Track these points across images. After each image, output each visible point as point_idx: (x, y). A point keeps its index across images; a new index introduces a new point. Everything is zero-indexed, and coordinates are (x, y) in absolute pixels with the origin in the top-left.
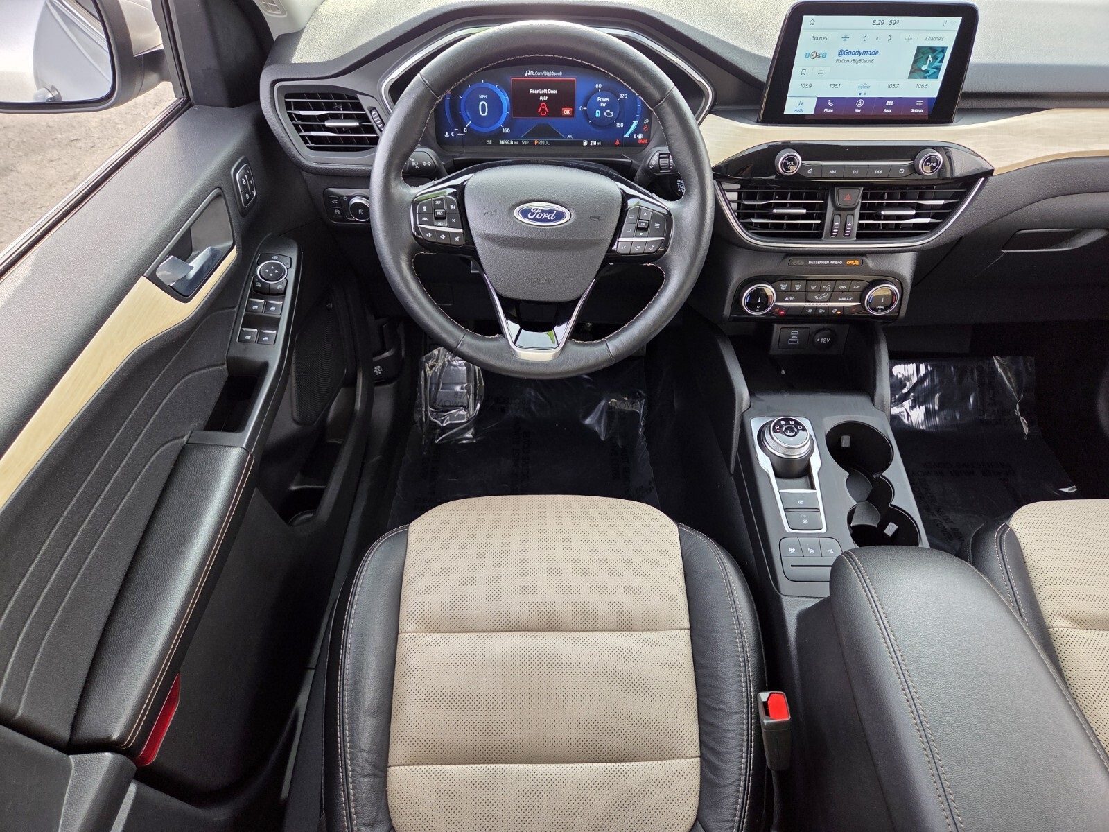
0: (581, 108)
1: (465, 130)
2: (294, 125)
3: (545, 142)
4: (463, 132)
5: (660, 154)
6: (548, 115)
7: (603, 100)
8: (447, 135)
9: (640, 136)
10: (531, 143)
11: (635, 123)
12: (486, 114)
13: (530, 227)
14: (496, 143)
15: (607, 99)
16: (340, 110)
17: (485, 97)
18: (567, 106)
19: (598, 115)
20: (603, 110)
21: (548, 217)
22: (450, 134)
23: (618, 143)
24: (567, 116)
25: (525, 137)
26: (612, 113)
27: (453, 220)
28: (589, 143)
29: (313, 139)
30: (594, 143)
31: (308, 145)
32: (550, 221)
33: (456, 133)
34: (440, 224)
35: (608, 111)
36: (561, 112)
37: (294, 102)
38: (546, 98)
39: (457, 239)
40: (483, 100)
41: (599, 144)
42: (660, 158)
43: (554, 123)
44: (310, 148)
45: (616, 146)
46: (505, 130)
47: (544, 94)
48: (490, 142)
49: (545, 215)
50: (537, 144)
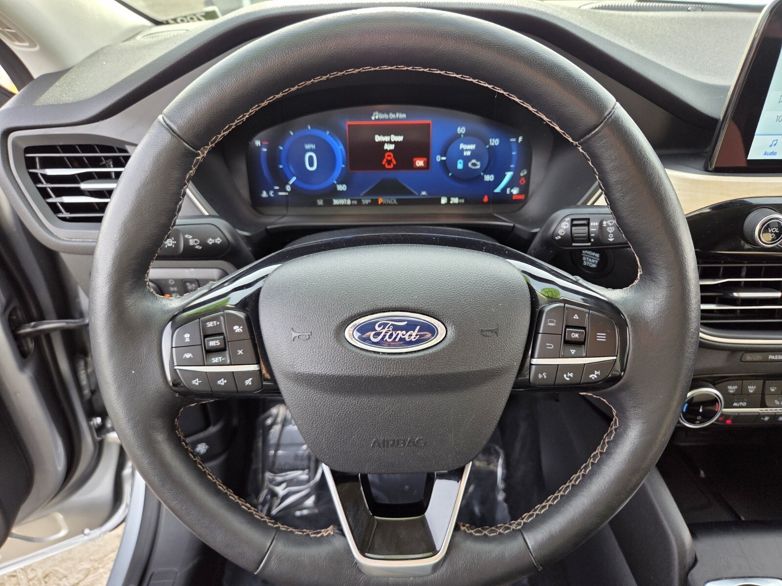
0: (439, 158)
1: (288, 188)
2: (39, 189)
3: (392, 200)
4: (286, 191)
5: (573, 220)
6: (395, 168)
7: (468, 148)
8: (264, 194)
9: (515, 191)
10: (374, 203)
11: (509, 175)
12: (314, 168)
13: (375, 359)
14: (328, 203)
15: (473, 147)
16: (109, 167)
17: (313, 146)
18: (420, 156)
19: (460, 166)
20: (467, 160)
21: (406, 337)
22: (268, 193)
23: (486, 199)
24: (420, 168)
25: (367, 195)
26: (478, 163)
27: (240, 352)
28: (449, 200)
29: (69, 207)
30: (455, 200)
31: (60, 215)
32: (411, 343)
33: (276, 192)
34: (215, 360)
35: (474, 161)
36: (413, 163)
37: (40, 158)
38: (392, 147)
39: (248, 382)
40: (311, 150)
41: (463, 201)
42: (572, 225)
43: (402, 176)
44: (64, 219)
45: (484, 203)
46: (342, 188)
47: (389, 141)
48: (320, 202)
49: (400, 333)
50: (382, 203)
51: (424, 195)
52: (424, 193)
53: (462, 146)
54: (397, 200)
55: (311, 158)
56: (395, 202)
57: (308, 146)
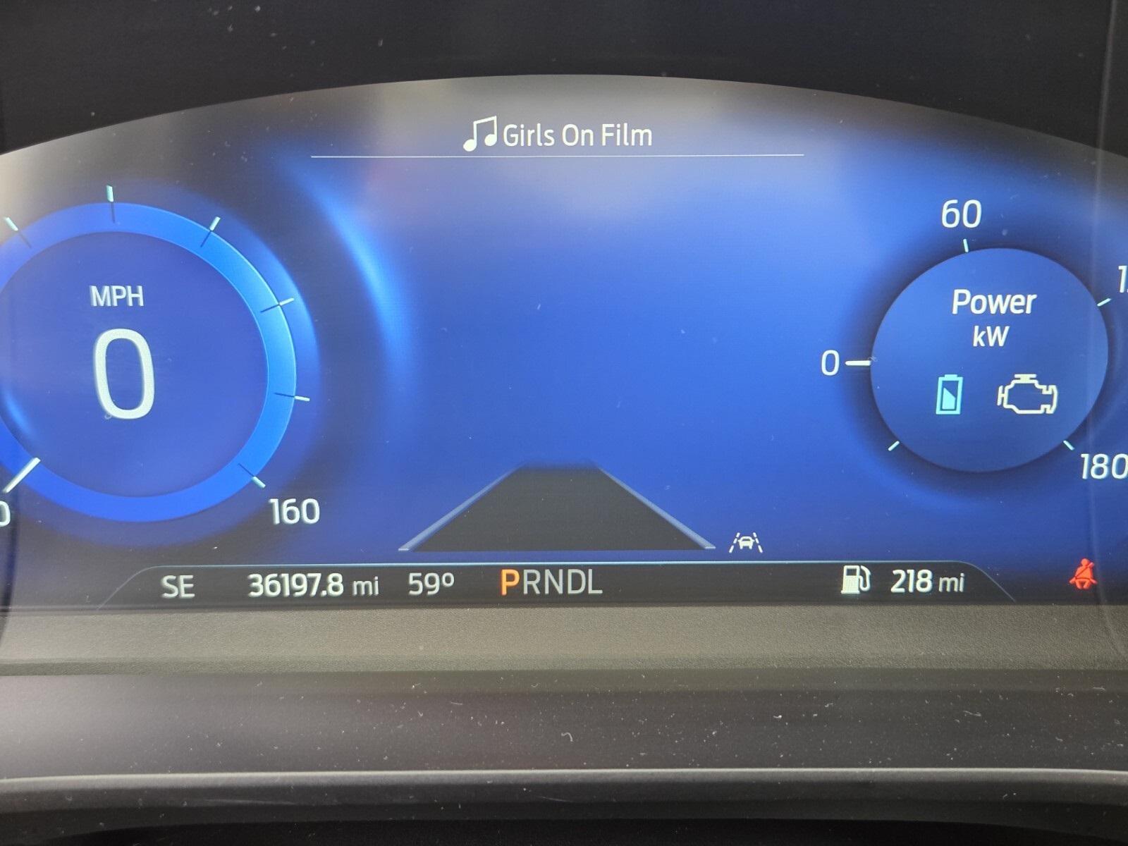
7: (993, 311)
12: (143, 407)
15: (1021, 303)
17: (135, 296)
19: (948, 402)
20: (986, 371)
25: (434, 547)
26: (1051, 390)
35: (1025, 378)
40: (124, 316)
50: (515, 592)
51: (746, 553)
52: (746, 543)
53: (962, 299)
54: (601, 576)
55: (122, 355)
56: (588, 584)
57: (103, 296)
